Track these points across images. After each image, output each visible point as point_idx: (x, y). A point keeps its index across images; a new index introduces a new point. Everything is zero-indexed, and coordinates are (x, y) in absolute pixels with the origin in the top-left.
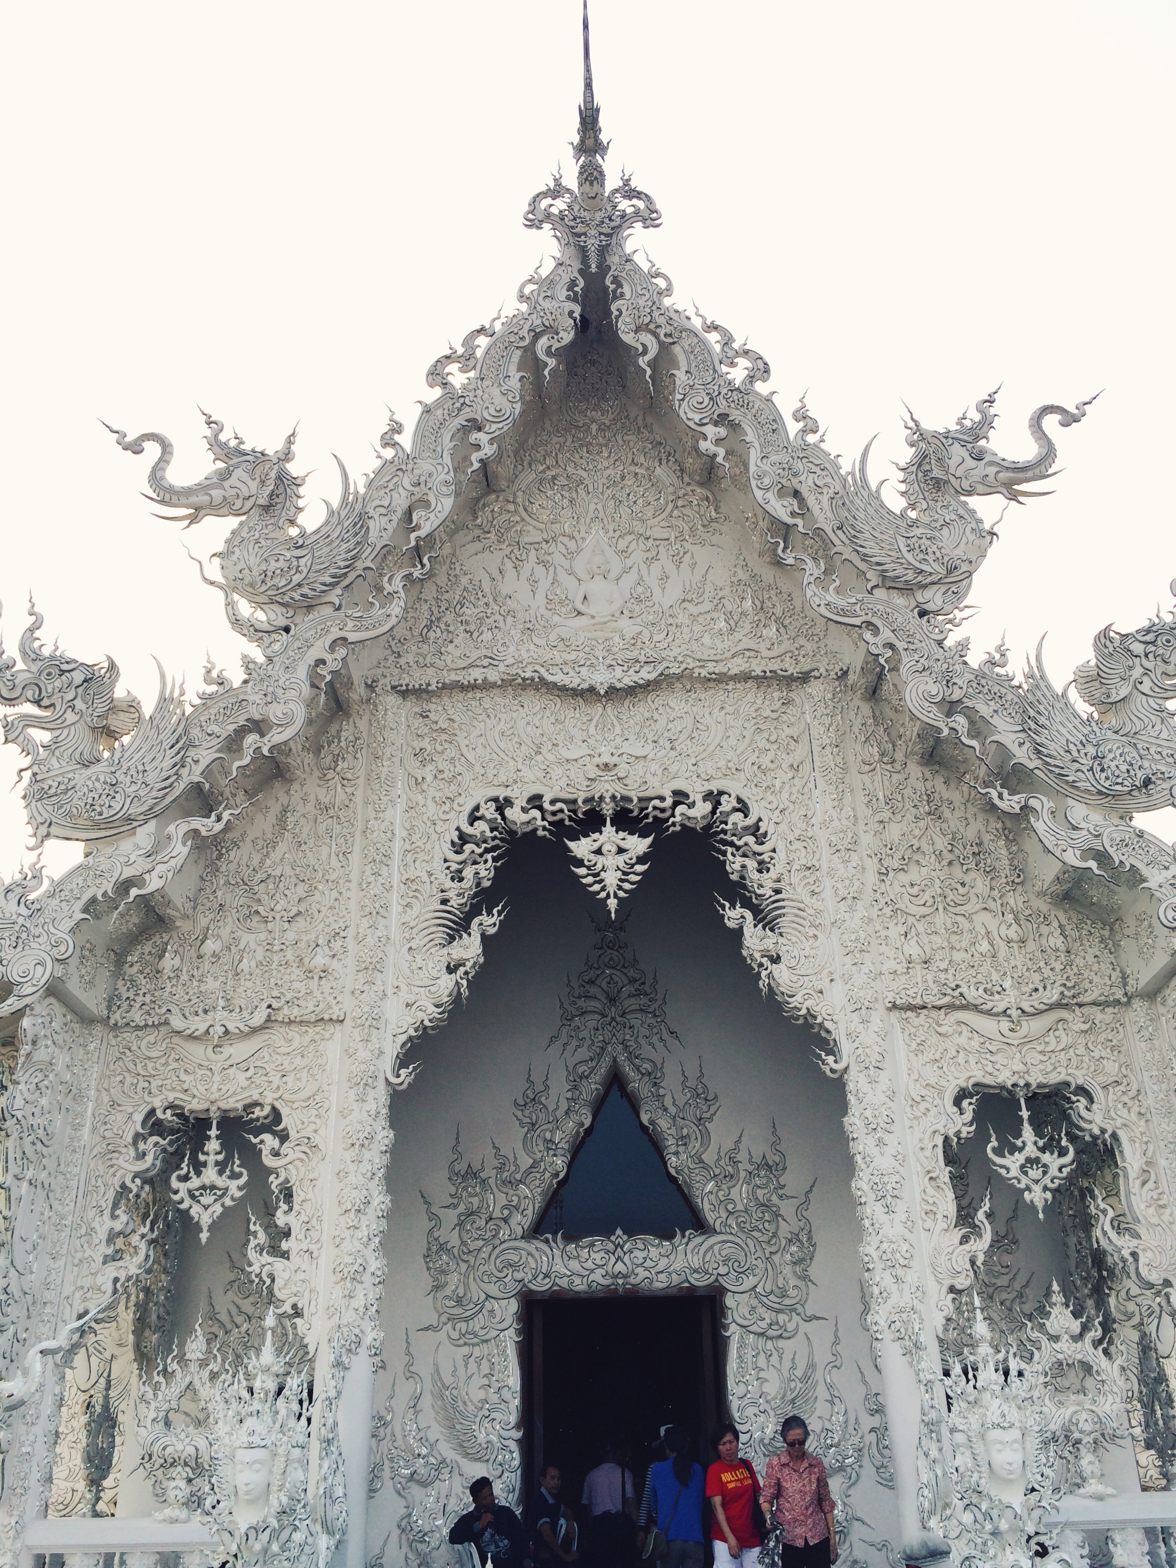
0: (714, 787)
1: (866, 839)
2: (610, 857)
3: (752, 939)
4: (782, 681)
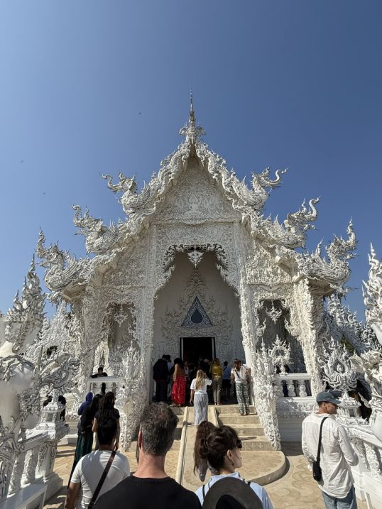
0: (215, 243)
2: (195, 257)
3: (223, 272)
4: (229, 223)
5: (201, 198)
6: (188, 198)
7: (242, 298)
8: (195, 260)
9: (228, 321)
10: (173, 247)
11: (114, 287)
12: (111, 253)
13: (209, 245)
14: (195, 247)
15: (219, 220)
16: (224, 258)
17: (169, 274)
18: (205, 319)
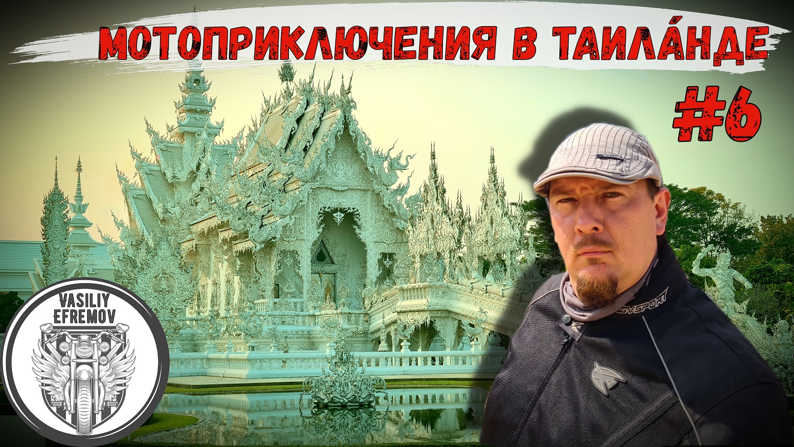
0: (354, 207)
1: (374, 217)
2: (339, 217)
3: (357, 231)
4: (365, 190)
5: (345, 166)
6: (335, 165)
7: (369, 251)
8: (339, 220)
9: (346, 261)
10: (323, 208)
11: (285, 239)
12: (291, 219)
13: (349, 208)
14: (339, 209)
15: (359, 188)
16: (360, 220)
17: (321, 230)
18: (328, 259)
